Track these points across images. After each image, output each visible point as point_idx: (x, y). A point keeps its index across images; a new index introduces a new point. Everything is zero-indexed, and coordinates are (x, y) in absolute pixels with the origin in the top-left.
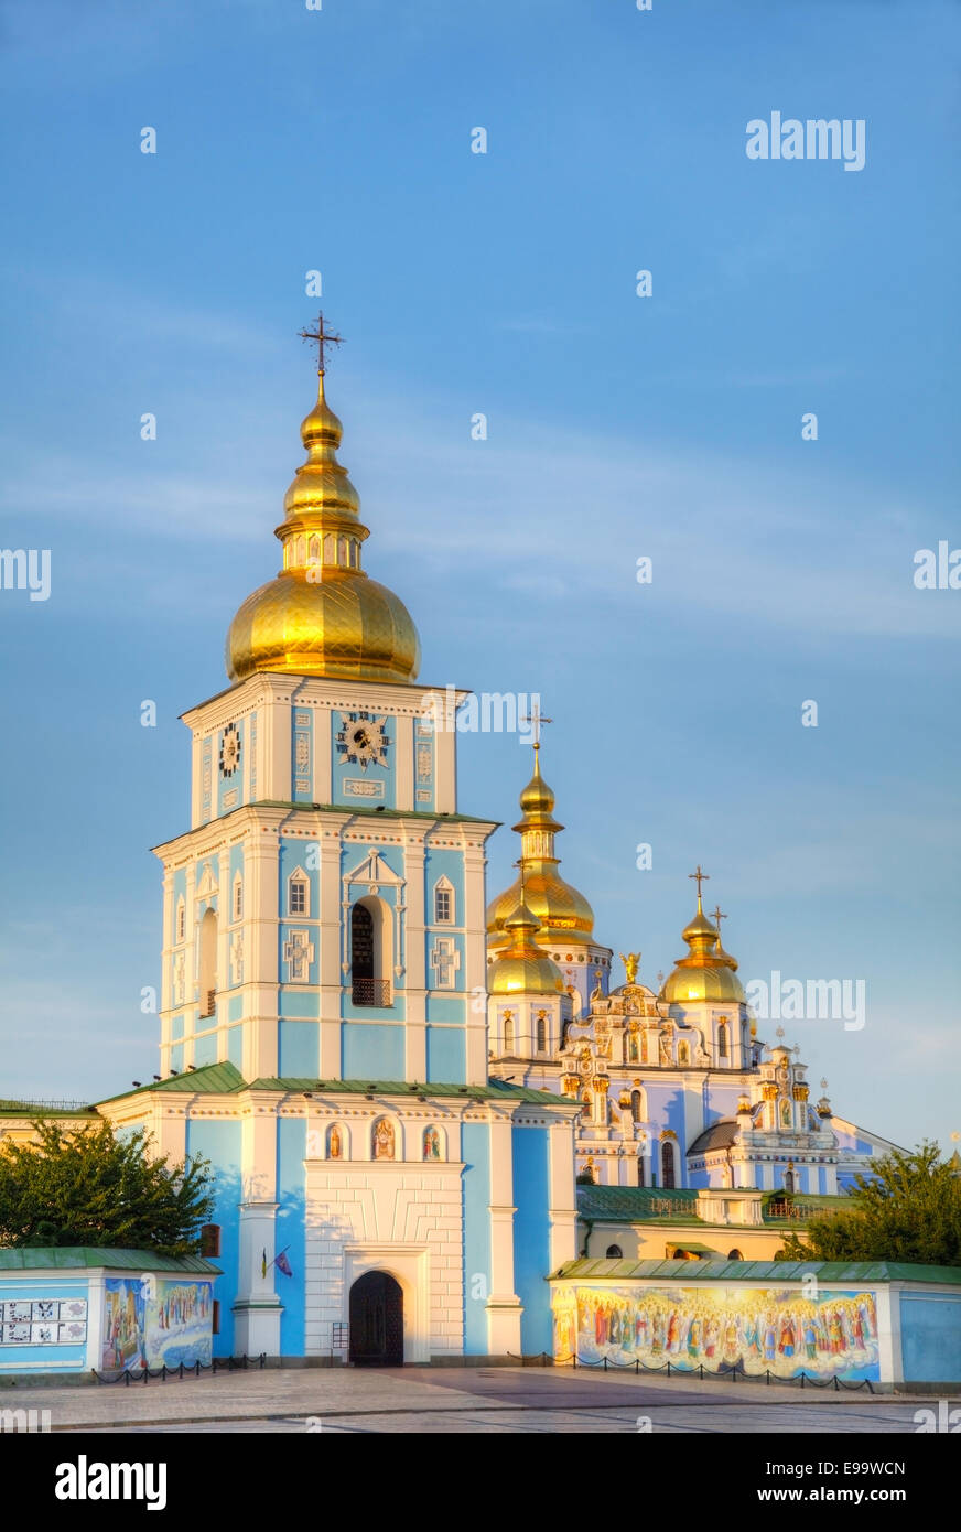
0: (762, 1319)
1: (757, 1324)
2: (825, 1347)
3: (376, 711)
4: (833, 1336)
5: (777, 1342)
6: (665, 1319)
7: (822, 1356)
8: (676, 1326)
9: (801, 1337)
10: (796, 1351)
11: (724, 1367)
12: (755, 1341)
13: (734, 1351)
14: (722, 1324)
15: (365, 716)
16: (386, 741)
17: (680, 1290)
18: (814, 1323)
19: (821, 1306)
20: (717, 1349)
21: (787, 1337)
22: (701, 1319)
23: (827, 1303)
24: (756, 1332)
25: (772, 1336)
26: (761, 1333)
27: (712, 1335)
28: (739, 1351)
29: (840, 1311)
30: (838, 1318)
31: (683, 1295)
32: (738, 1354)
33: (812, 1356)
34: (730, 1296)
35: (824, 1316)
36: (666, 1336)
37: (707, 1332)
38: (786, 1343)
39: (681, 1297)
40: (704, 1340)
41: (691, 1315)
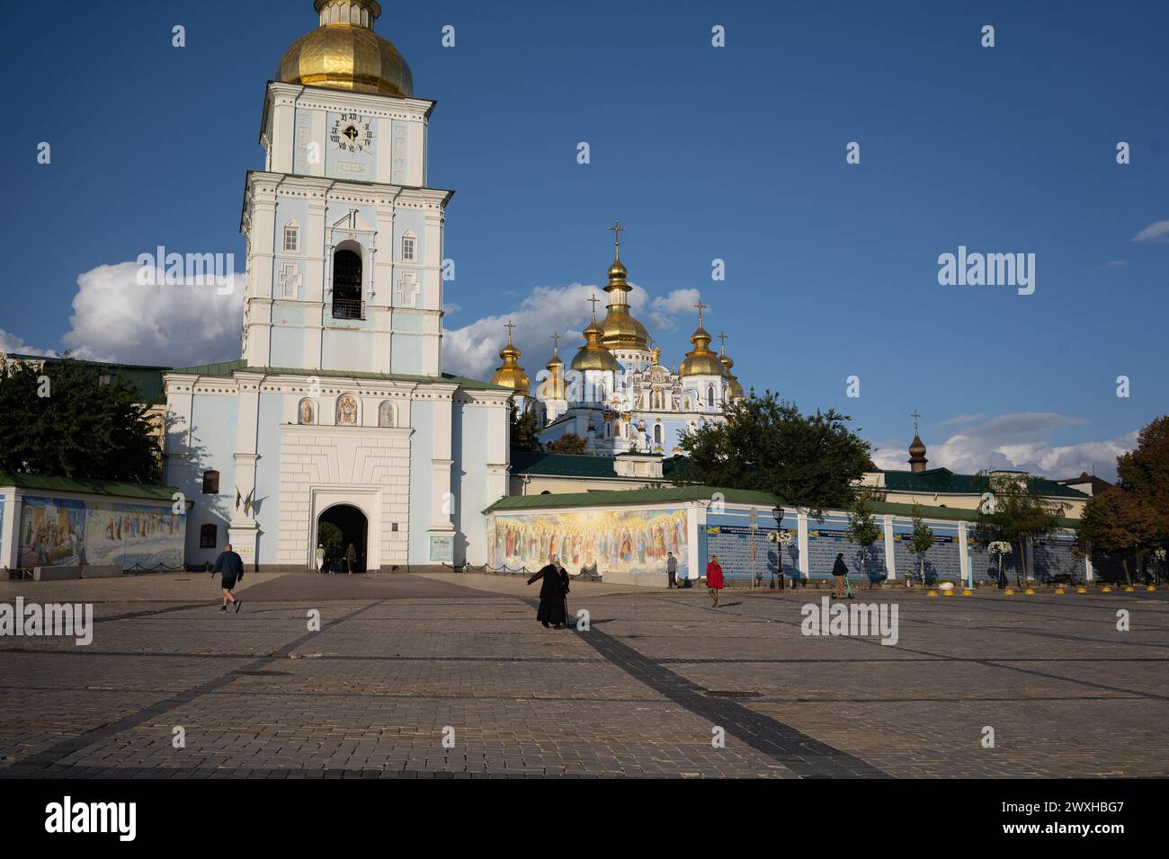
0: (610, 533)
1: (606, 538)
2: (651, 554)
3: (362, 113)
4: (657, 545)
5: (619, 552)
6: (548, 537)
7: (649, 560)
8: (554, 542)
9: (637, 546)
10: (632, 557)
11: (584, 571)
12: (605, 552)
13: (591, 559)
14: (584, 538)
15: (353, 116)
16: (370, 135)
17: (558, 516)
18: (644, 536)
19: (650, 521)
20: (580, 557)
21: (626, 546)
22: (571, 536)
23: (653, 520)
24: (605, 544)
25: (616, 545)
26: (609, 544)
27: (578, 547)
28: (594, 558)
29: (662, 525)
30: (661, 530)
31: (560, 519)
32: (593, 561)
33: (643, 561)
34: (590, 518)
35: (651, 530)
36: (549, 549)
37: (574, 545)
38: (625, 552)
39: (559, 520)
40: (572, 550)
41: (564, 533)
